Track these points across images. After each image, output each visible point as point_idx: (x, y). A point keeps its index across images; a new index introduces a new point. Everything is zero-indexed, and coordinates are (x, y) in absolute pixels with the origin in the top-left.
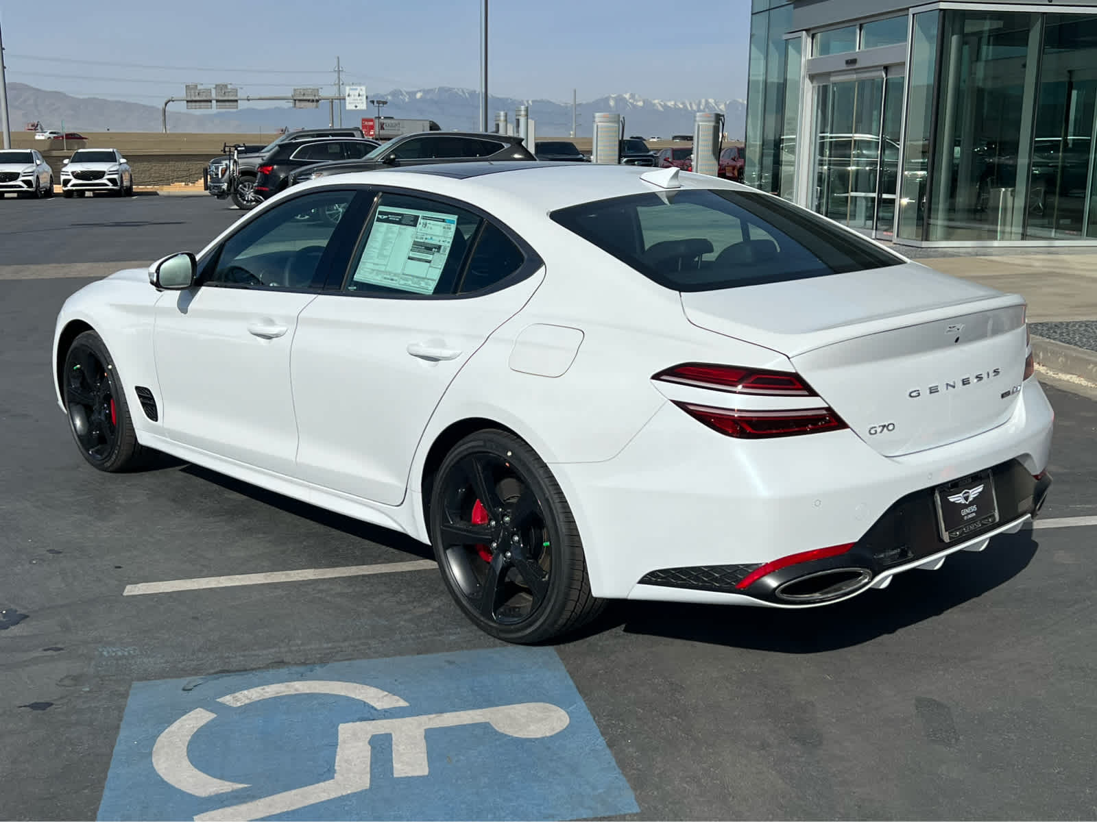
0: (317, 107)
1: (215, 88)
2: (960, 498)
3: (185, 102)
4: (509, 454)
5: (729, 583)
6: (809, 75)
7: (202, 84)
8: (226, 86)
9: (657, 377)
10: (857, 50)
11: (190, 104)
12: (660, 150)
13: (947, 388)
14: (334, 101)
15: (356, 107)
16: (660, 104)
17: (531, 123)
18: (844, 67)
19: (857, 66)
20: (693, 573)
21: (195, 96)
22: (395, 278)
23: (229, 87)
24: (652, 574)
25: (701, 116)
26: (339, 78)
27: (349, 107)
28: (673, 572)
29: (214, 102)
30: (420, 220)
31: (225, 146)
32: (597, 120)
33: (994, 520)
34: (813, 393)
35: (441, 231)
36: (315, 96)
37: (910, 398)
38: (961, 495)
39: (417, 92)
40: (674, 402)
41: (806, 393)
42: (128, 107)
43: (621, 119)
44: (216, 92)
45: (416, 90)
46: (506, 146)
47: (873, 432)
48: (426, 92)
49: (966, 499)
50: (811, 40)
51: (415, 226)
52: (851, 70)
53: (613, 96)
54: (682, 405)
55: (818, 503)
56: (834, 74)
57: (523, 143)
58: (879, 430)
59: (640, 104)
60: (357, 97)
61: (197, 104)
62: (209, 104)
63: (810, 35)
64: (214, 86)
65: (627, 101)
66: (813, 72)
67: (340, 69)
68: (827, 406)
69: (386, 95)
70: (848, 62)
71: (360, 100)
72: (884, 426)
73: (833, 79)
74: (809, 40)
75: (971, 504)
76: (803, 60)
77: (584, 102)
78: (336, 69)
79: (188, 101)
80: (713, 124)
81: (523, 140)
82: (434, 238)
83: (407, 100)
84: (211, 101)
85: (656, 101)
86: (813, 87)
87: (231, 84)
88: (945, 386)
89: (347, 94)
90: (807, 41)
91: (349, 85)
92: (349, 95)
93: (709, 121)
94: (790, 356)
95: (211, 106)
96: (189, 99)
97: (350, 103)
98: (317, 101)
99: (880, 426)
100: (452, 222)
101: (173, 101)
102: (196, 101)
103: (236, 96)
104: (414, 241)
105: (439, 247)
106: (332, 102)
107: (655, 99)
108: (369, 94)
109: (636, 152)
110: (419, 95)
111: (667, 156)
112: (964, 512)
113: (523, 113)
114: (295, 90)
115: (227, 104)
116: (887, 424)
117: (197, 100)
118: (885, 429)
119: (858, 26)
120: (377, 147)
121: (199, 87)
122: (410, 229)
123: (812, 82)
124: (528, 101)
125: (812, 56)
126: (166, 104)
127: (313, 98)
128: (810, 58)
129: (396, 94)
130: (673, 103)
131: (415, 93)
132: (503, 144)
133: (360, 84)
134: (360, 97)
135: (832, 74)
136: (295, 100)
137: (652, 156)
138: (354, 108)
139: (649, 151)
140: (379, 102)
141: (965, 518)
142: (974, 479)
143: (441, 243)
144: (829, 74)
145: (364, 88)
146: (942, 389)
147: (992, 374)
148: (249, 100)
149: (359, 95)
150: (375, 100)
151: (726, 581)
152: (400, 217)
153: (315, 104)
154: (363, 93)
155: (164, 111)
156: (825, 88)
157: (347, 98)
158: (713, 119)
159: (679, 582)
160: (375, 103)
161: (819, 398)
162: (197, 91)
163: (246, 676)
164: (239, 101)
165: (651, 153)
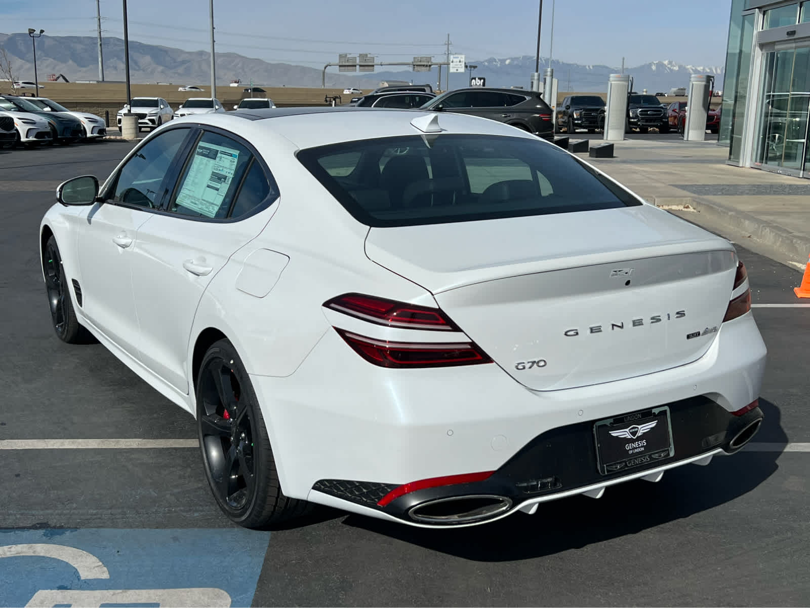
0: (429, 70)
1: (359, 57)
2: (626, 433)
3: (338, 67)
4: (232, 362)
5: (373, 500)
6: (759, 44)
7: (350, 54)
8: (367, 55)
9: (327, 304)
10: (797, 23)
11: (341, 68)
12: (670, 104)
13: (613, 328)
14: (442, 66)
15: (457, 70)
16: (692, 69)
17: (555, 81)
18: (786, 37)
19: (796, 36)
20: (348, 485)
21: (345, 62)
22: (197, 202)
23: (369, 56)
24: (321, 482)
25: (695, 77)
26: (448, 49)
27: (452, 70)
28: (335, 483)
29: (358, 67)
30: (219, 155)
31: (326, 97)
32: (611, 79)
33: (668, 454)
34: (456, 328)
35: (228, 163)
36: (428, 62)
37: (565, 336)
38: (627, 430)
39: (507, 59)
40: (335, 328)
41: (450, 328)
42: (304, 70)
43: (631, 79)
44: (360, 60)
45: (505, 58)
46: (528, 98)
47: (520, 367)
48: (513, 59)
49: (634, 434)
50: (762, 16)
51: (215, 159)
52: (790, 40)
53: (655, 62)
54: (341, 332)
55: (450, 433)
56: (778, 43)
57: (541, 97)
58: (528, 366)
59: (676, 68)
60: (458, 63)
61: (346, 68)
62: (354, 68)
63: (762, 12)
64: (358, 55)
65: (666, 66)
66: (762, 42)
67: (450, 42)
68: (470, 341)
69: (483, 62)
70: (789, 34)
71: (461, 65)
72: (533, 363)
73: (777, 47)
74: (761, 16)
75: (640, 439)
76: (755, 32)
77: (630, 67)
78: (447, 43)
79: (340, 66)
80: (704, 83)
81: (541, 94)
82: (225, 170)
83: (499, 65)
84: (355, 66)
85: (689, 67)
86: (762, 54)
87: (370, 54)
88: (611, 327)
89: (451, 60)
90: (759, 17)
91: (453, 55)
92: (452, 62)
93: (702, 81)
94: (433, 293)
95: (356, 69)
96: (341, 64)
97: (453, 67)
98: (430, 66)
99: (529, 362)
100: (235, 156)
101: (330, 66)
102: (345, 66)
103: (374, 62)
104: (213, 172)
105: (225, 178)
106: (440, 67)
107: (687, 65)
108: (467, 62)
109: (649, 104)
110: (507, 62)
111: (675, 108)
112: (628, 447)
113: (549, 74)
114: (414, 58)
115: (366, 68)
116: (537, 361)
117: (347, 65)
118: (535, 365)
119: (799, 4)
120: (433, 98)
121: (349, 56)
122: (212, 161)
123: (762, 50)
124: (589, 67)
125: (762, 29)
126: (325, 68)
127: (426, 64)
128: (761, 30)
129: (491, 60)
130: (702, 68)
131: (505, 60)
132: (525, 97)
133: (461, 54)
134: (461, 63)
135: (777, 43)
136: (414, 65)
137: (662, 108)
138: (456, 71)
139: (660, 104)
140: (471, 67)
141: (631, 452)
142: (645, 415)
143: (227, 175)
144: (774, 43)
145: (463, 56)
146: (606, 328)
147: (673, 316)
148: (382, 65)
149: (460, 62)
150: (468, 66)
151: (371, 497)
152: (208, 151)
153: (428, 68)
154: (463, 60)
155: (324, 72)
156: (772, 55)
157: (451, 64)
158: (705, 80)
159: (339, 493)
160: (468, 67)
161: (463, 333)
162: (346, 59)
163: (9, 534)
164: (375, 66)
165: (662, 105)
